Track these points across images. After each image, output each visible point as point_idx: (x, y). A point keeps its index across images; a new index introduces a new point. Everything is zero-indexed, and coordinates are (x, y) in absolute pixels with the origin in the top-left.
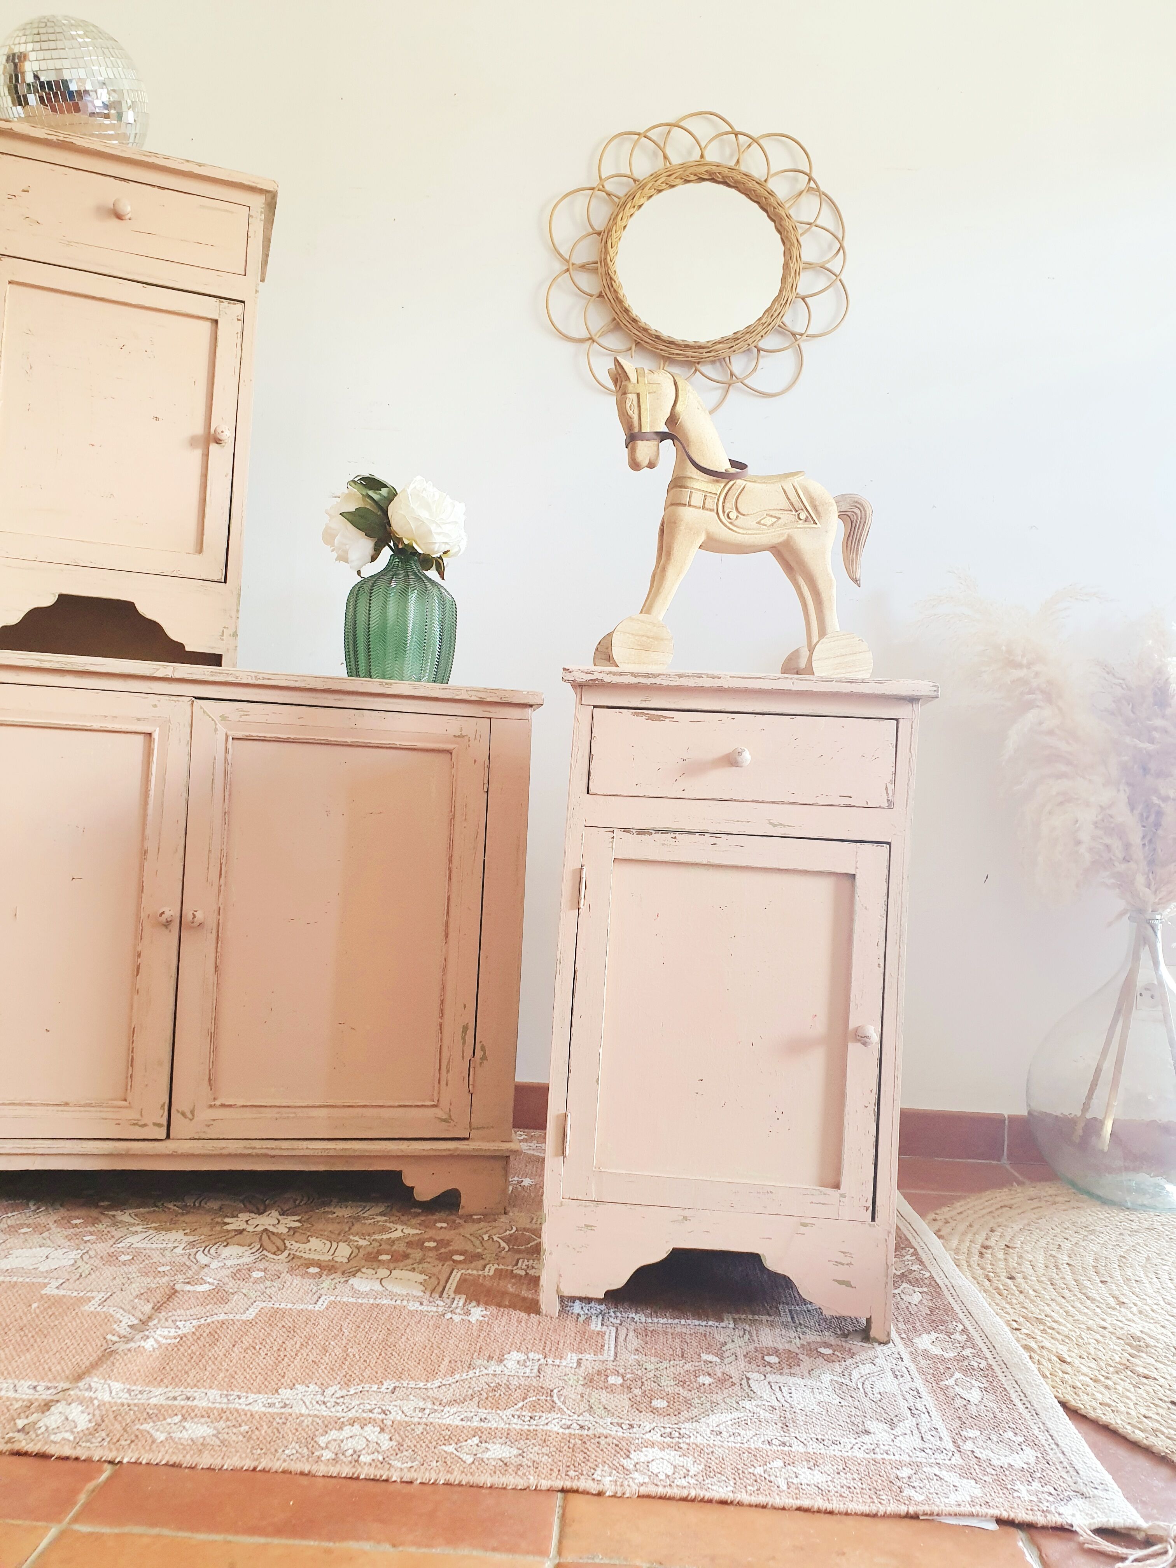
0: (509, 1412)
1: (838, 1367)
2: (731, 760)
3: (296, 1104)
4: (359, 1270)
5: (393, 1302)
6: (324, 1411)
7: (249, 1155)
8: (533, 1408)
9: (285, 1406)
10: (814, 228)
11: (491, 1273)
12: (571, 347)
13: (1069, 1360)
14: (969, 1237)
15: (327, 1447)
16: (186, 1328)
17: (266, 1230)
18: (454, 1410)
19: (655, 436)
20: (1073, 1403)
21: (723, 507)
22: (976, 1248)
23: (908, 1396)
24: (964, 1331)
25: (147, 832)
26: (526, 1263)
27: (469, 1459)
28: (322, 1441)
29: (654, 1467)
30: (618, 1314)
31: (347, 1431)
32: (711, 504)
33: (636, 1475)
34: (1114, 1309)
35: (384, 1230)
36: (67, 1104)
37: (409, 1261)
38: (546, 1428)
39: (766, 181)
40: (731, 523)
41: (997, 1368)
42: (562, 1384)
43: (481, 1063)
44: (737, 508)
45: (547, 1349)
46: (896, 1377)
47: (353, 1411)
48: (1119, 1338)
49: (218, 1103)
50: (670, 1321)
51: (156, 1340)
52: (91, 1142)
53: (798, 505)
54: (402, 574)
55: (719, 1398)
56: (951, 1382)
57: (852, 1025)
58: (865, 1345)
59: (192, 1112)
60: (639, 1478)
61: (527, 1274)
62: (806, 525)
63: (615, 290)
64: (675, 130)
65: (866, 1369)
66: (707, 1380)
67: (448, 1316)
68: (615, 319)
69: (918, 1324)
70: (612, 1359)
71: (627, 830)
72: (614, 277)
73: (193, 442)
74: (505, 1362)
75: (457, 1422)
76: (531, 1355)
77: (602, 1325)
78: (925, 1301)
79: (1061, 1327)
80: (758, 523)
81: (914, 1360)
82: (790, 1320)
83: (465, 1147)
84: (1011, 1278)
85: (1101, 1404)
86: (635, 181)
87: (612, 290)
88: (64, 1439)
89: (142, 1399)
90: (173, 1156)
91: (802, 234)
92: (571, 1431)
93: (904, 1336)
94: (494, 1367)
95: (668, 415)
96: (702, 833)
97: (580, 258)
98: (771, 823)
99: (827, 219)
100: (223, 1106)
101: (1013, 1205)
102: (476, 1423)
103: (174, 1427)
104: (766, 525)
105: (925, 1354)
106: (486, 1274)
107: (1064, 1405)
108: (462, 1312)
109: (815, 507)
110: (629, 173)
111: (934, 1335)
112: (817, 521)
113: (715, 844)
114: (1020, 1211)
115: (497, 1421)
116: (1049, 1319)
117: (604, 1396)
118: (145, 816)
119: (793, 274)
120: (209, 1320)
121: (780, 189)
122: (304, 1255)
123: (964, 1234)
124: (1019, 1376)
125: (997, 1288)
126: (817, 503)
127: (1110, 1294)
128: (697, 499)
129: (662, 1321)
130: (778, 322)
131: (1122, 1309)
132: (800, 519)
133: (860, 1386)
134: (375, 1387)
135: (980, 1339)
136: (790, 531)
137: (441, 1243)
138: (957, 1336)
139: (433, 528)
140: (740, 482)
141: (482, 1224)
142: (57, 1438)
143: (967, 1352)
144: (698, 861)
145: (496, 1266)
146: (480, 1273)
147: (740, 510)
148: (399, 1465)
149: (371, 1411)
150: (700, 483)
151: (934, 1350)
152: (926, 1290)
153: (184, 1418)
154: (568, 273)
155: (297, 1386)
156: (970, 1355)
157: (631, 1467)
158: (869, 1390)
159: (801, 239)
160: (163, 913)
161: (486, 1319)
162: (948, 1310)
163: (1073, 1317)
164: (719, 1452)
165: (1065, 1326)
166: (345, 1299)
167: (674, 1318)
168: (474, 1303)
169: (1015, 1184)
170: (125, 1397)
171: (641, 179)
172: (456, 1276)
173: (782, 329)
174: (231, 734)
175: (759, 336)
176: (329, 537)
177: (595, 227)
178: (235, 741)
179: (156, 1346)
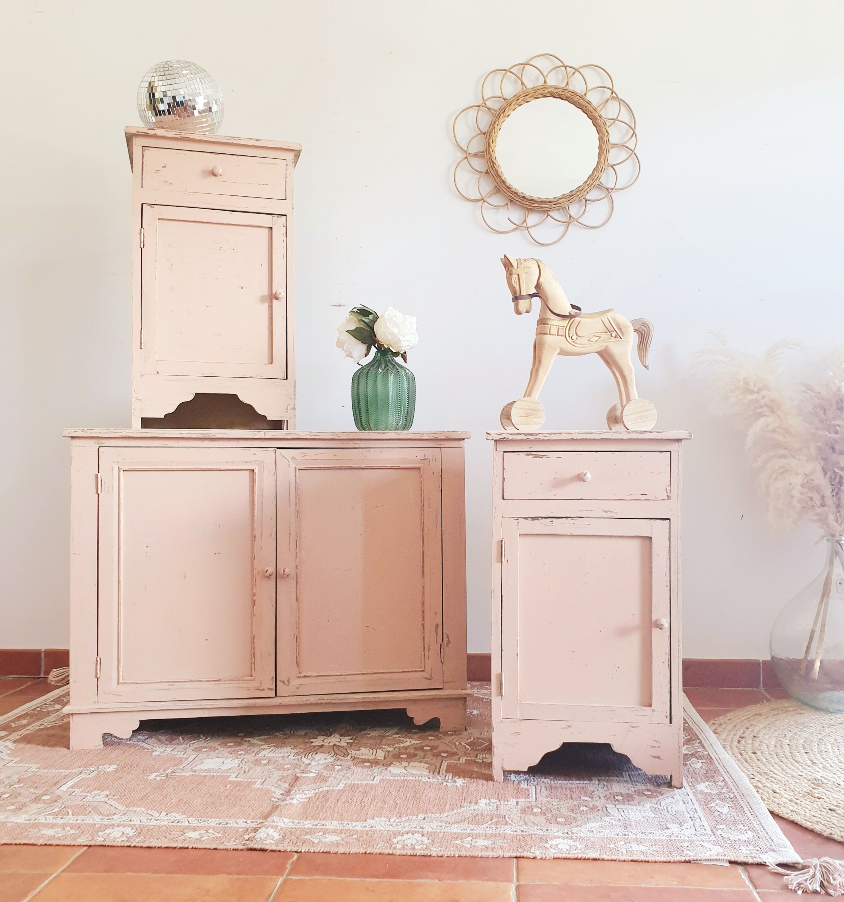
0: (485, 826)
1: (654, 801)
2: (580, 478)
3: (345, 674)
4: (392, 763)
5: (414, 778)
6: (392, 828)
7: (321, 704)
8: (497, 823)
9: (372, 827)
10: (617, 122)
11: (464, 761)
12: (470, 205)
13: (778, 791)
14: (733, 732)
15: (398, 843)
16: (311, 794)
17: (335, 745)
18: (456, 826)
19: (528, 297)
20: (777, 811)
21: (569, 333)
22: (736, 738)
23: (690, 812)
24: (723, 780)
25: (255, 525)
26: (481, 756)
27: (469, 846)
28: (395, 841)
29: (560, 846)
30: (535, 779)
31: (406, 836)
32: (561, 332)
33: (551, 850)
34: (809, 766)
35: (399, 742)
36: (220, 680)
37: (418, 757)
38: (504, 832)
39: (585, 94)
40: (573, 342)
41: (738, 797)
42: (510, 813)
43: (447, 646)
44: (576, 334)
45: (500, 798)
46: (685, 803)
47: (407, 828)
48: (808, 780)
49: (302, 675)
50: (564, 782)
51: (297, 800)
52: (234, 701)
53: (611, 329)
54: (383, 363)
55: (592, 816)
56: (714, 804)
57: (654, 619)
58: (669, 789)
59: (288, 681)
60: (553, 851)
61: (483, 761)
62: (616, 339)
63: (496, 170)
64: (527, 66)
65: (670, 800)
66: (585, 809)
67: (445, 783)
68: (496, 186)
69: (699, 778)
70: (534, 800)
71: (525, 518)
72: (495, 162)
73: (263, 299)
74: (479, 804)
75: (459, 831)
76: (492, 800)
77: (527, 785)
78: (704, 767)
79: (777, 776)
80: (589, 340)
81: (695, 796)
82: (629, 779)
83: (442, 693)
84: (755, 753)
85: (791, 811)
86: (504, 99)
87: (494, 169)
88: (270, 843)
89: (301, 825)
90: (280, 706)
91: (609, 127)
92: (517, 833)
93: (691, 784)
94: (473, 806)
95: (535, 284)
96: (567, 518)
97: (473, 149)
98: (604, 511)
99: (624, 116)
100: (305, 676)
101: (761, 713)
102: (469, 831)
103: (321, 837)
104: (592, 342)
105: (702, 793)
106: (461, 762)
107: (772, 813)
108: (451, 782)
109: (620, 329)
110: (501, 95)
111: (707, 783)
112: (622, 337)
113: (574, 524)
114: (765, 717)
115: (479, 830)
116: (771, 773)
117: (532, 817)
118: (253, 516)
119: (605, 153)
120: (320, 790)
121: (594, 98)
122: (360, 757)
123: (730, 731)
124: (749, 800)
125: (745, 759)
126: (621, 327)
127: (809, 759)
128: (554, 330)
129: (559, 782)
130: (597, 182)
131: (814, 766)
132: (612, 337)
133: (665, 808)
134: (415, 817)
135: (731, 783)
136: (606, 344)
137: (433, 748)
138: (718, 783)
139: (401, 338)
140: (577, 319)
141: (454, 737)
142: (267, 842)
143: (724, 791)
144: (566, 533)
145: (466, 758)
146: (458, 762)
147: (578, 334)
148: (435, 849)
149: (416, 828)
150: (555, 322)
151: (705, 790)
152: (704, 761)
153: (324, 833)
154: (466, 159)
155: (375, 818)
157: (549, 847)
158: (669, 810)
159: (608, 130)
160: (267, 570)
161: (465, 784)
162: (716, 771)
163: (785, 771)
164: (592, 839)
165: (780, 776)
166: (388, 778)
167: (566, 780)
168: (457, 777)
169: (765, 701)
170: (292, 825)
171: (509, 98)
172: (445, 764)
173: (600, 186)
174: (298, 467)
175: (586, 192)
176: (340, 344)
177: (482, 129)
178: (300, 471)
179: (298, 802)
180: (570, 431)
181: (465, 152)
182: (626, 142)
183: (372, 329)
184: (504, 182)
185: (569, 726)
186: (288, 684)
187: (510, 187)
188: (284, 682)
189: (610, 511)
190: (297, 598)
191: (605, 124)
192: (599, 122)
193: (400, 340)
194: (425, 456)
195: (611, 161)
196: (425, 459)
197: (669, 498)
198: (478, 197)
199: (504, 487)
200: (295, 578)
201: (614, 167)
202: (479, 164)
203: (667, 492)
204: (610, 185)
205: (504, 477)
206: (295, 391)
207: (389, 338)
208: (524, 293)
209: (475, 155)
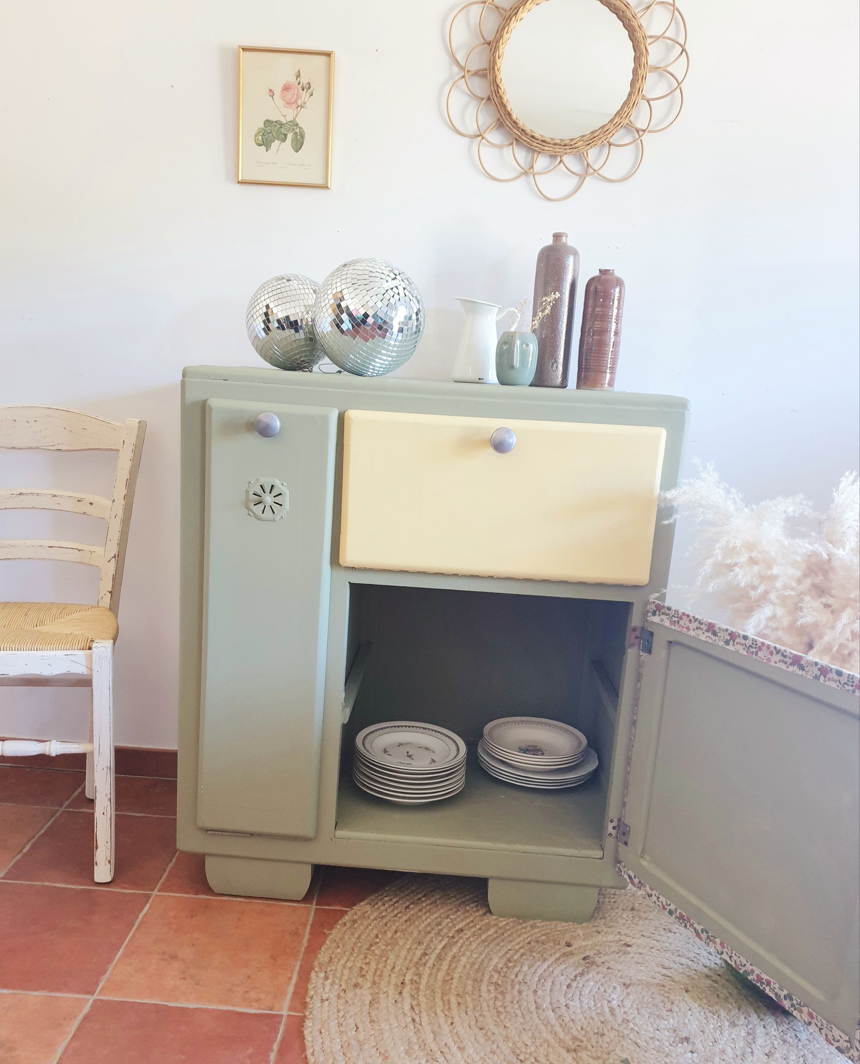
10: (662, 39)
68: (499, 119)
72: (500, 85)
87: (498, 95)
91: (649, 44)
97: (473, 65)
119: (640, 80)
130: (627, 121)
154: (464, 79)
159: (649, 48)
173: (629, 127)
175: (611, 134)
177: (485, 35)
182: (669, 66)
191: (645, 40)
192: (639, 35)
201: (650, 101)
209: (476, 73)
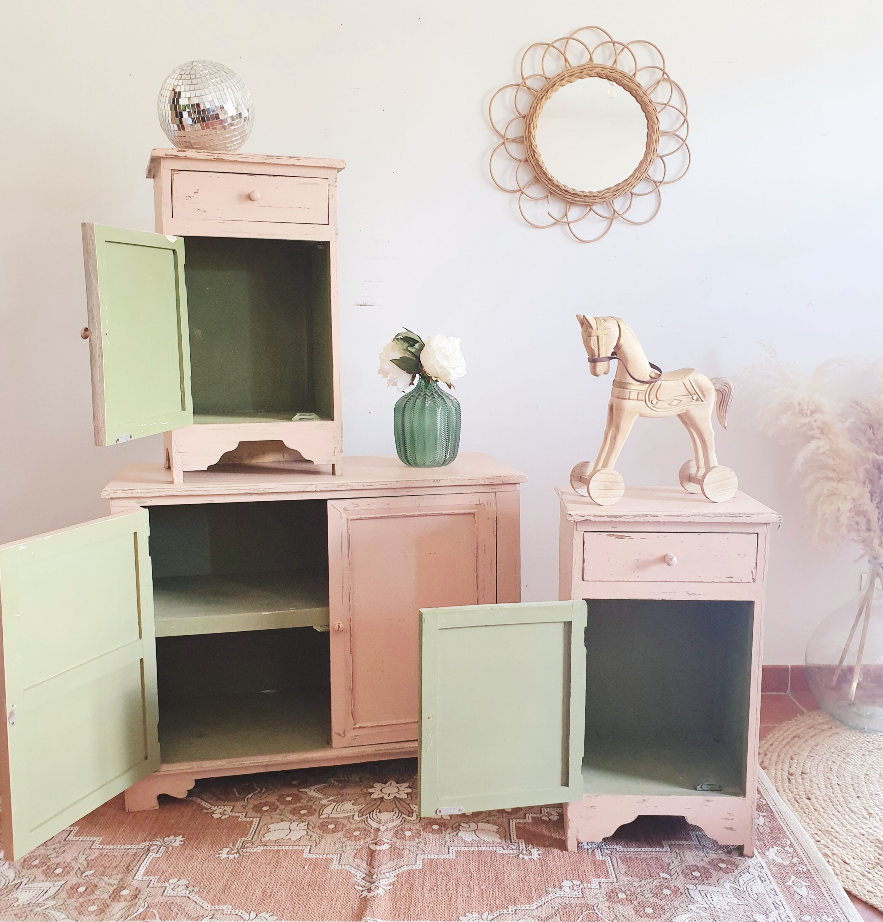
1: (731, 877)
2: (665, 560)
3: (401, 722)
5: (488, 849)
7: (378, 754)
8: (588, 918)
10: (668, 107)
11: (531, 821)
12: (507, 196)
13: (848, 861)
14: (781, 766)
16: (392, 879)
17: (395, 797)
19: (608, 359)
20: (853, 891)
21: (649, 398)
22: (785, 775)
23: (771, 895)
24: (791, 845)
26: (546, 810)
30: (608, 847)
32: (641, 397)
34: (866, 819)
39: (635, 74)
40: (654, 407)
41: (812, 872)
42: (597, 901)
44: (657, 398)
45: (581, 877)
46: (762, 881)
48: (871, 842)
49: (358, 726)
50: (636, 850)
51: (383, 888)
53: (692, 392)
56: (791, 883)
58: (741, 858)
59: (344, 733)
61: (550, 819)
62: (697, 403)
63: (536, 159)
64: (571, 41)
65: (746, 877)
66: (667, 892)
67: (521, 856)
68: (536, 177)
69: (766, 841)
70: (616, 880)
72: (536, 150)
76: (575, 882)
77: (602, 855)
78: (766, 823)
79: (841, 837)
80: (669, 404)
81: (769, 868)
82: (698, 843)
84: (809, 799)
85: (868, 892)
86: (546, 78)
87: (534, 158)
91: (659, 112)
93: (760, 851)
94: (559, 892)
95: (615, 345)
97: (512, 134)
98: (688, 593)
99: (676, 101)
100: (361, 727)
101: (799, 734)
104: (673, 405)
105: (774, 863)
106: (528, 821)
107: (849, 893)
108: (527, 853)
109: (702, 392)
110: (542, 73)
111: (776, 848)
112: (703, 400)
114: (805, 740)
116: (833, 830)
117: (620, 908)
119: (654, 141)
120: (401, 871)
121: (644, 80)
123: (777, 763)
124: (825, 878)
125: (802, 808)
126: (703, 389)
127: (863, 807)
128: (634, 395)
129: (632, 850)
130: (645, 175)
131: (871, 819)
132: (693, 400)
133: (746, 889)
134: (504, 911)
135: (800, 851)
136: (687, 407)
138: (787, 848)
140: (658, 382)
143: (795, 860)
145: (532, 814)
146: (525, 820)
147: (659, 398)
150: (635, 386)
151: (778, 859)
152: (765, 814)
154: (504, 145)
155: (467, 914)
156: (797, 862)
158: (750, 892)
159: (659, 116)
161: (542, 857)
162: (780, 830)
163: (846, 827)
165: (842, 835)
166: (463, 849)
167: (638, 847)
168: (530, 846)
169: (798, 715)
171: (551, 77)
172: (514, 825)
173: (648, 179)
174: (350, 518)
175: (633, 186)
176: (383, 372)
177: (520, 111)
178: (352, 521)
179: (384, 892)
180: (656, 514)
181: (503, 137)
182: (677, 130)
183: (419, 359)
184: (545, 174)
185: (644, 800)
186: (343, 735)
187: (552, 179)
188: (339, 735)
189: (693, 594)
190: (351, 651)
191: (655, 110)
192: (650, 108)
193: (449, 373)
194: (479, 501)
195: (660, 152)
196: (479, 504)
197: (754, 580)
198: (515, 187)
199: (585, 568)
200: (349, 632)
201: (664, 158)
202: (516, 150)
203: (753, 575)
204: (658, 177)
205: (585, 558)
206: (342, 433)
207: (438, 371)
208: (602, 355)
209: (514, 140)
